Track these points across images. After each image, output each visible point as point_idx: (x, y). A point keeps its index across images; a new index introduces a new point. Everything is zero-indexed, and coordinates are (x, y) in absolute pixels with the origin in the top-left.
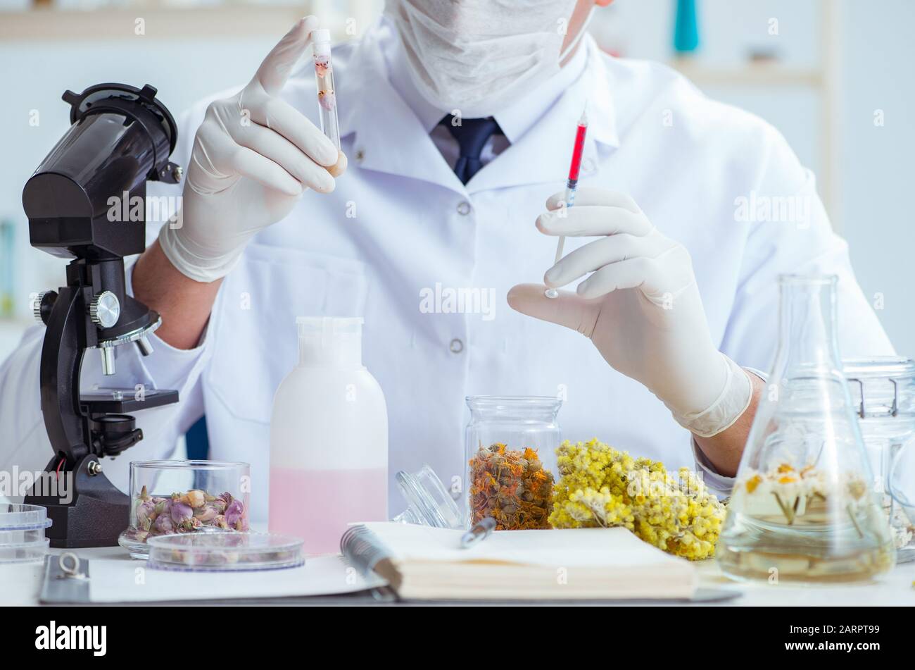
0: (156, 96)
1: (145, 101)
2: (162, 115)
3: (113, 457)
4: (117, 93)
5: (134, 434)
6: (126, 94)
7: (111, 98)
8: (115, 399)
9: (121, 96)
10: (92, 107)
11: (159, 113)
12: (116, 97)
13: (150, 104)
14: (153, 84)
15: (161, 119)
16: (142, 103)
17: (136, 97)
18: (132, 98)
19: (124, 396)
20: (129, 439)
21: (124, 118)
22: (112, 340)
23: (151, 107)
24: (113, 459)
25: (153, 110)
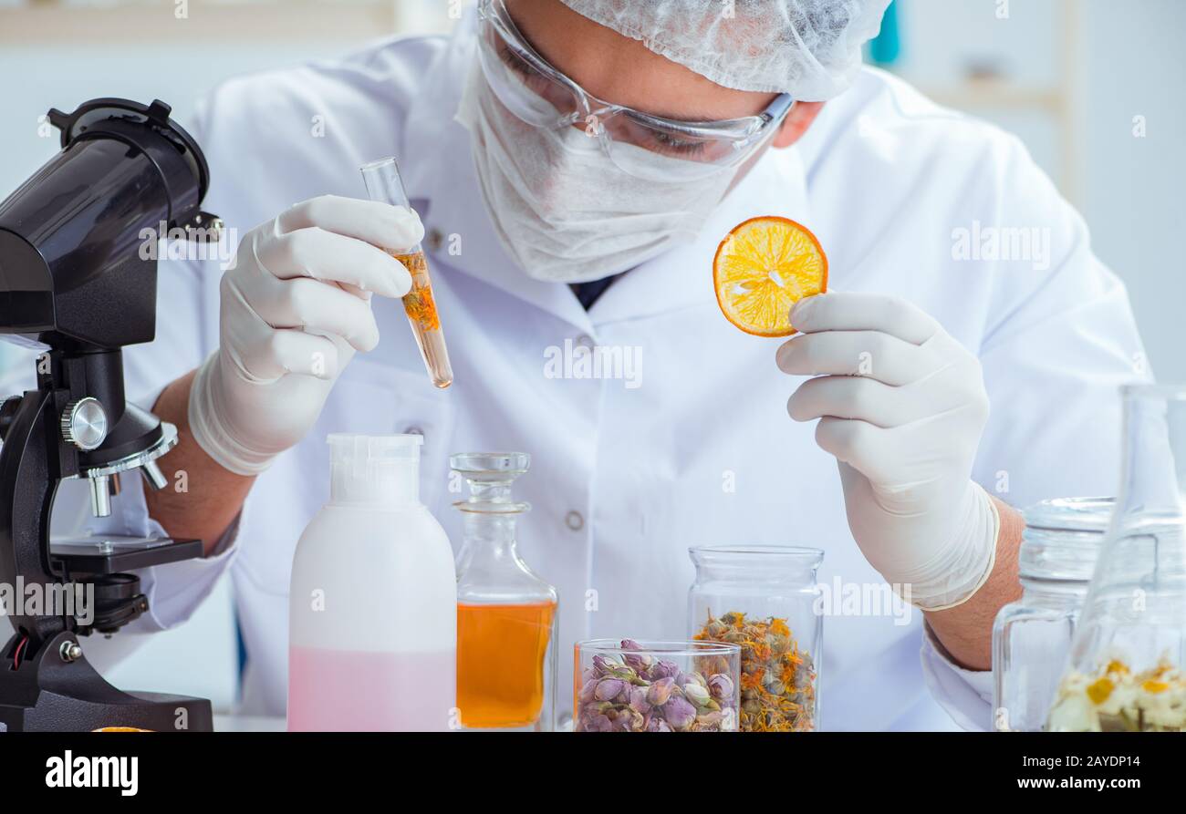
0: (171, 116)
1: (157, 124)
2: (183, 144)
3: (108, 634)
4: (118, 113)
5: (134, 602)
6: (131, 113)
7: (111, 119)
8: (101, 552)
9: (125, 117)
10: (85, 132)
11: (178, 141)
12: (117, 118)
13: (164, 128)
14: (165, 100)
15: (181, 149)
16: (155, 127)
17: (144, 118)
18: (139, 119)
19: (114, 548)
20: (126, 610)
21: (126, 148)
22: (101, 468)
23: (166, 132)
24: (106, 637)
25: (170, 137)
